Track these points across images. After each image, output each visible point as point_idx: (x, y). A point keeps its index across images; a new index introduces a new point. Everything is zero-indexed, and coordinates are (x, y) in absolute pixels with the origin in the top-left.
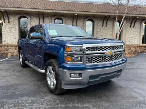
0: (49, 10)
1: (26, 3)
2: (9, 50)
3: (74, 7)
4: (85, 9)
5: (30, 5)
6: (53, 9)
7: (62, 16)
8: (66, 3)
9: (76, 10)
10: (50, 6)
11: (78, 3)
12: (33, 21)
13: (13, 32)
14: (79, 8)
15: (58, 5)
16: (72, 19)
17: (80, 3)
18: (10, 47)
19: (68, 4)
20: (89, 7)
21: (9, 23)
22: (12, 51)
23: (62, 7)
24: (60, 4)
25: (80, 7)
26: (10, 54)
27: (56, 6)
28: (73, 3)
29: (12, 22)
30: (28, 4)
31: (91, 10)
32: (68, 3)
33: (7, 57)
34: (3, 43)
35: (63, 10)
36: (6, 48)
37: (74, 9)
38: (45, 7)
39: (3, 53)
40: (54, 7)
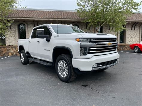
0: (42, 18)
1: (23, 14)
2: (10, 50)
3: (62, 15)
4: (70, 17)
5: (27, 15)
6: (45, 17)
8: (55, 13)
9: (62, 18)
10: (42, 15)
11: (65, 12)
13: (14, 36)
14: (65, 16)
15: (49, 14)
17: (67, 12)
18: (11, 48)
20: (74, 15)
21: (11, 29)
22: (12, 51)
23: (51, 16)
24: (51, 13)
26: (11, 53)
27: (47, 15)
28: (61, 12)
29: (13, 28)
30: (25, 14)
31: (75, 17)
32: (57, 12)
33: (8, 56)
34: (6, 45)
35: (52, 18)
36: (8, 48)
38: (38, 16)
39: (6, 53)
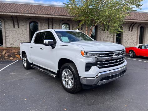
0: (21, 13)
3: (48, 10)
4: (58, 13)
6: (25, 12)
7: (37, 19)
8: (40, 7)
9: (49, 14)
10: (23, 9)
11: (53, 7)
12: (7, 24)
14: (52, 12)
15: (31, 8)
16: (47, 22)
17: (55, 7)
19: (42, 8)
20: (63, 11)
23: (35, 11)
24: (34, 7)
25: (54, 10)
27: (30, 9)
28: (48, 7)
31: (64, 14)
32: (43, 6)
35: (35, 14)
37: (47, 12)
38: (18, 10)
40: (27, 11)
